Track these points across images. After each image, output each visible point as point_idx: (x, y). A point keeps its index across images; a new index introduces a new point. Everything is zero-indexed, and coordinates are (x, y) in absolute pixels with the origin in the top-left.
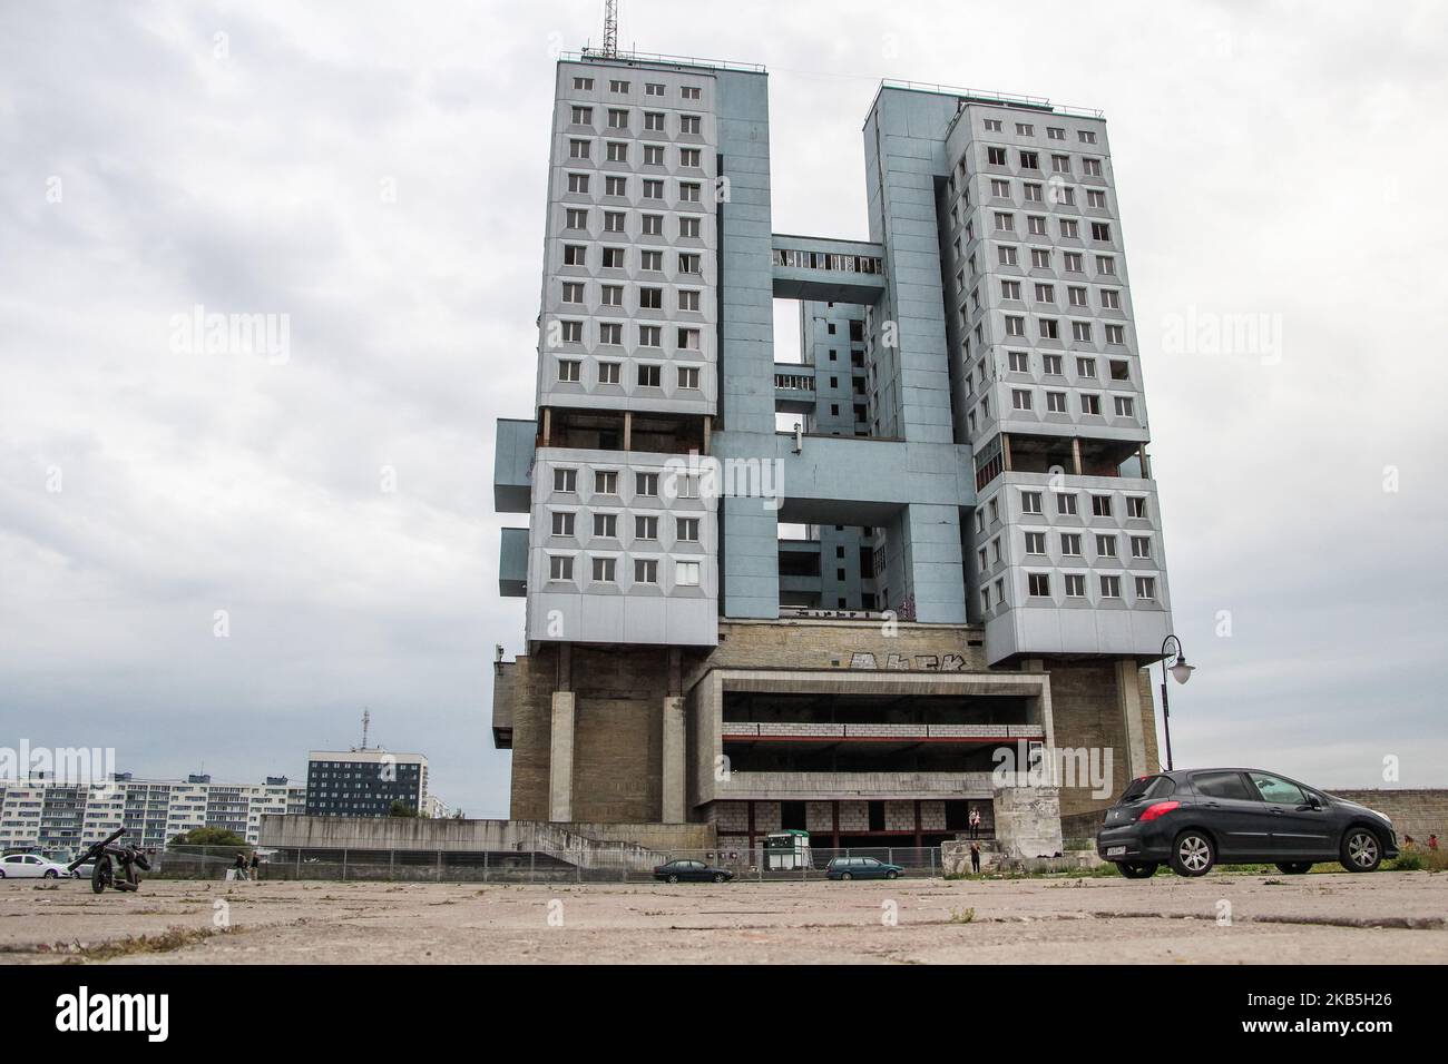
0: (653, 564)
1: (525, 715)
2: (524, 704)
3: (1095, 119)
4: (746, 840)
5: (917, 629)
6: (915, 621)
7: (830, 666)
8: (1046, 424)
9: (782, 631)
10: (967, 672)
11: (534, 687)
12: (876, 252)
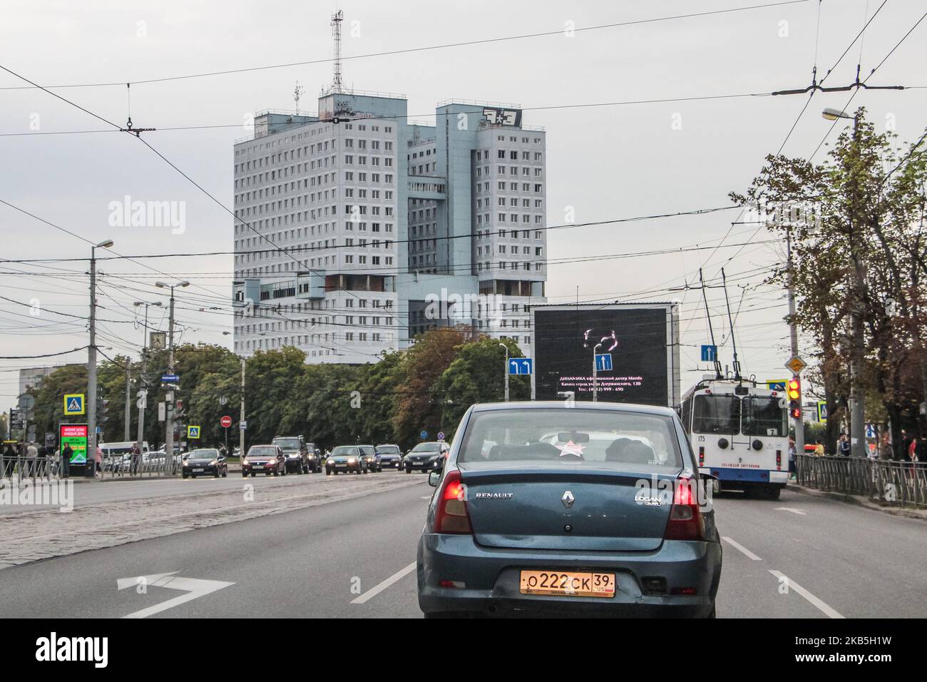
8: (510, 275)
12: (442, 182)
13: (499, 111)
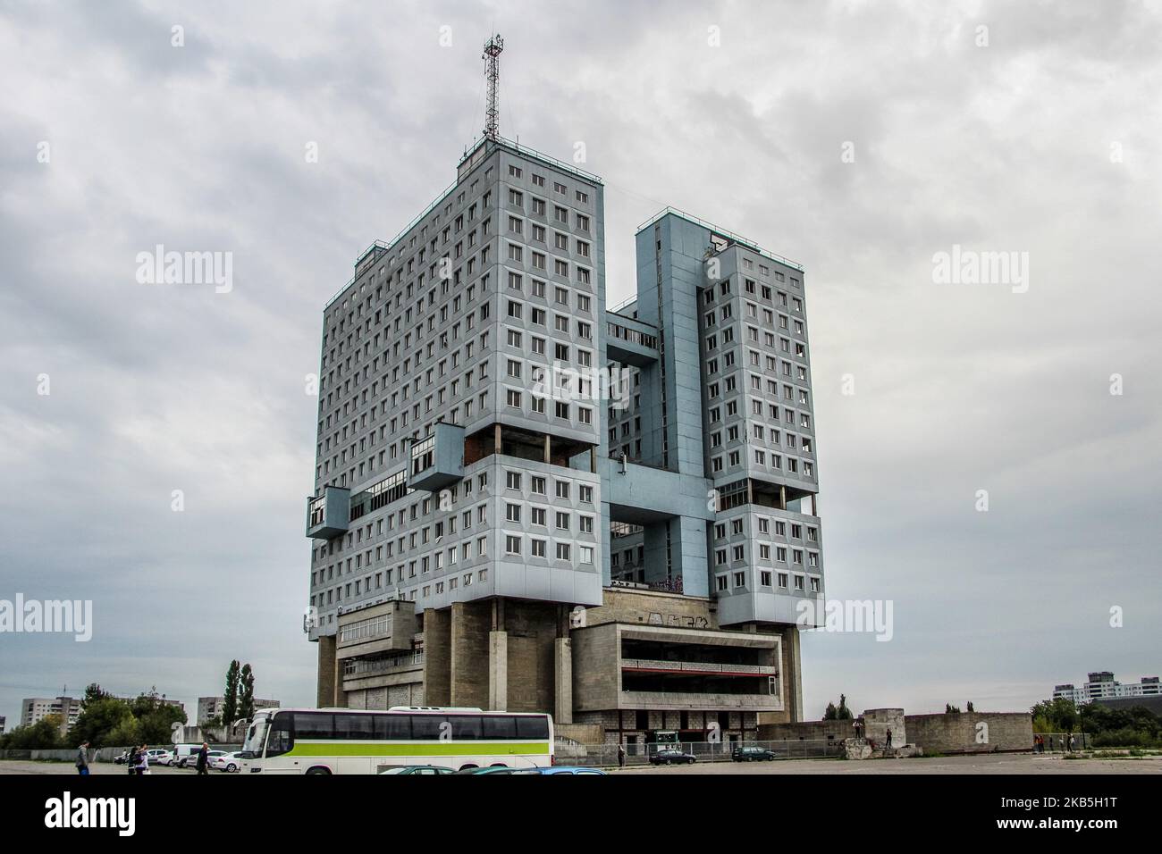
0: (567, 546)
1: (462, 645)
2: (461, 637)
3: (796, 270)
4: (618, 735)
5: (683, 599)
6: (682, 594)
7: (638, 621)
8: (770, 475)
9: (612, 595)
10: (710, 630)
11: (467, 625)
12: (653, 332)
13: (731, 242)
